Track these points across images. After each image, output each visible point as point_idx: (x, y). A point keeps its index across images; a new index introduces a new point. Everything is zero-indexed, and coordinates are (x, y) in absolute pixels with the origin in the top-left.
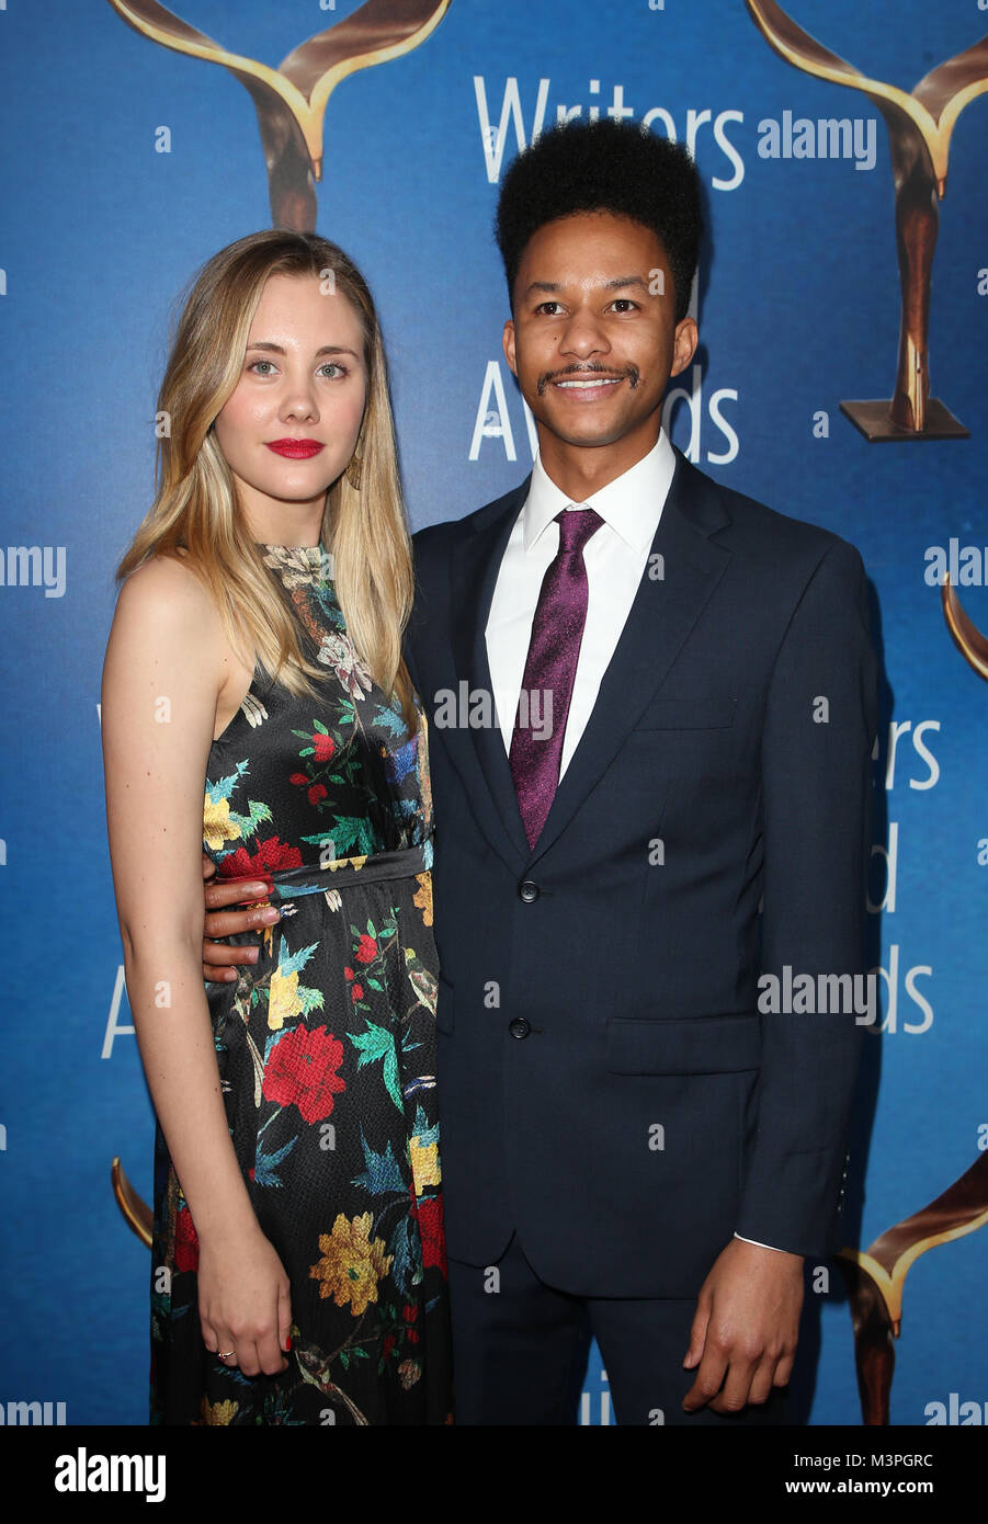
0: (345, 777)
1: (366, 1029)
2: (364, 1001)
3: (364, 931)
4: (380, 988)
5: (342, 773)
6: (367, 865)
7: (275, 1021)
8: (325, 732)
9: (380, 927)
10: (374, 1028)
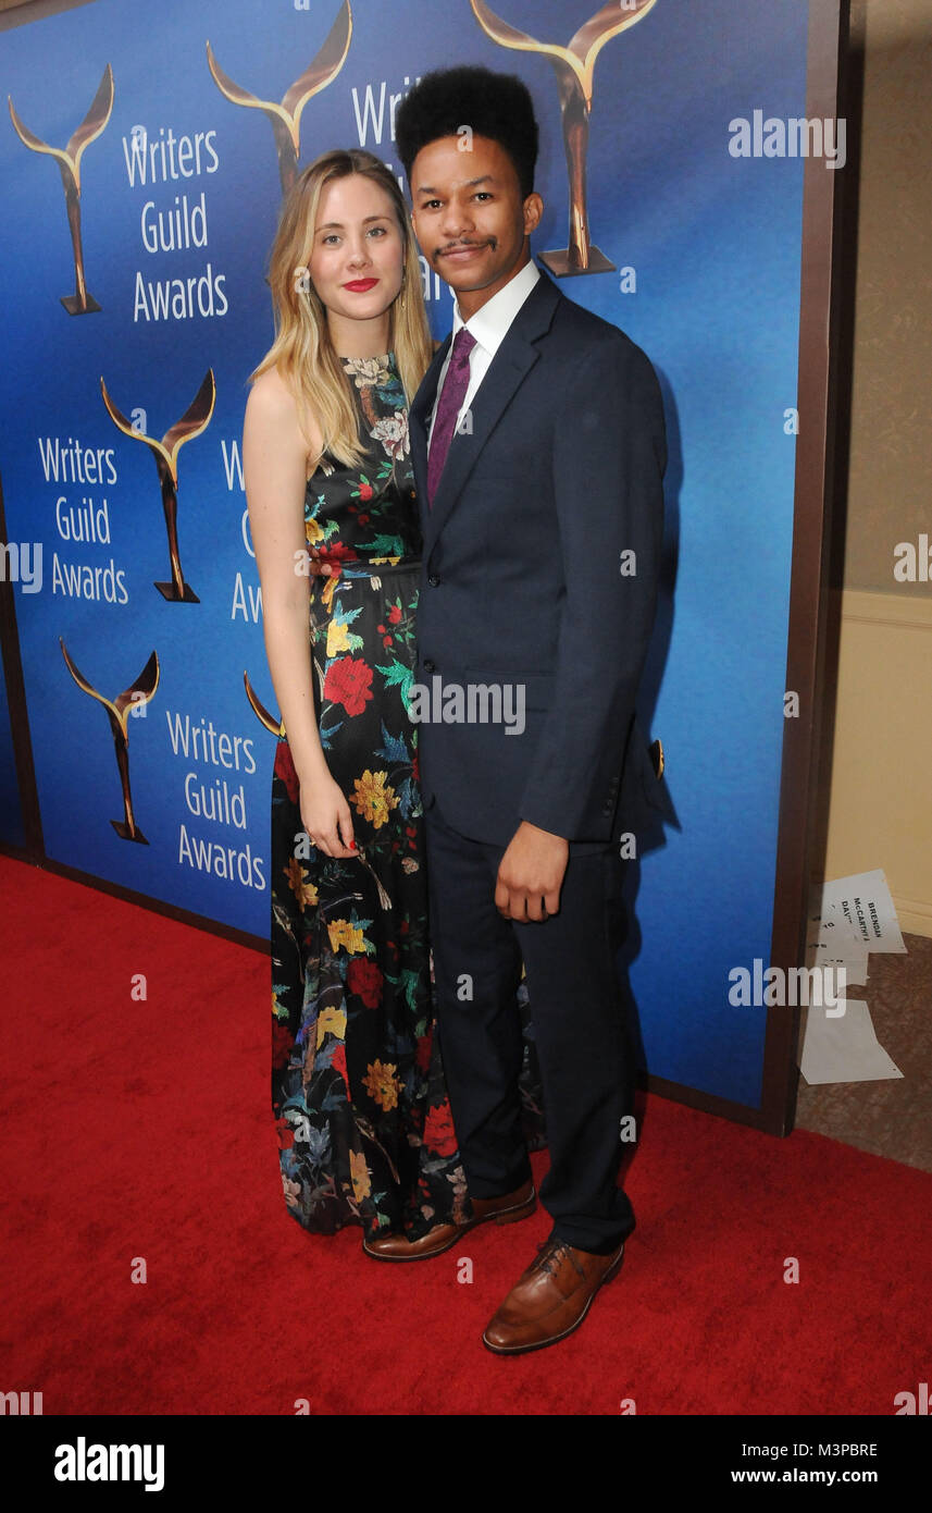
0: (380, 511)
1: (393, 664)
2: (393, 647)
3: (394, 604)
4: (402, 640)
5: (378, 508)
6: (399, 563)
7: (331, 652)
8: (367, 483)
9: (405, 602)
10: (398, 664)
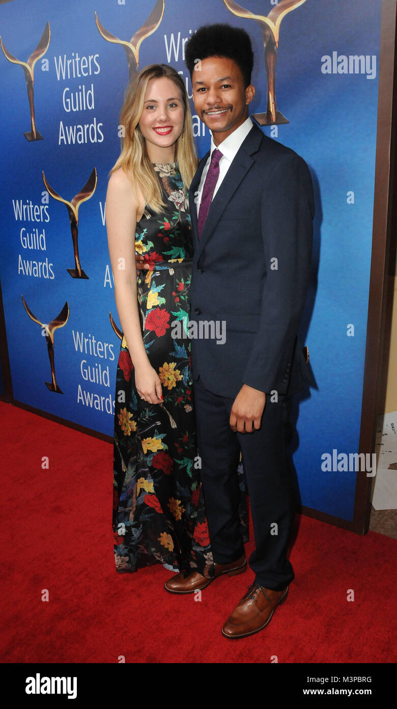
0: (174, 235)
1: (180, 311)
2: (179, 302)
3: (180, 281)
4: (184, 299)
5: (173, 234)
6: (183, 262)
7: (149, 306)
8: (168, 221)
9: (186, 280)
10: (182, 310)
